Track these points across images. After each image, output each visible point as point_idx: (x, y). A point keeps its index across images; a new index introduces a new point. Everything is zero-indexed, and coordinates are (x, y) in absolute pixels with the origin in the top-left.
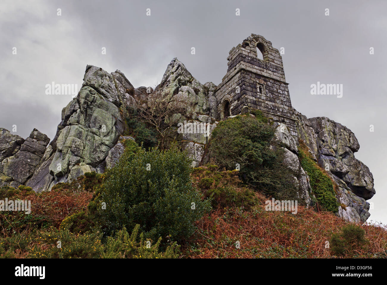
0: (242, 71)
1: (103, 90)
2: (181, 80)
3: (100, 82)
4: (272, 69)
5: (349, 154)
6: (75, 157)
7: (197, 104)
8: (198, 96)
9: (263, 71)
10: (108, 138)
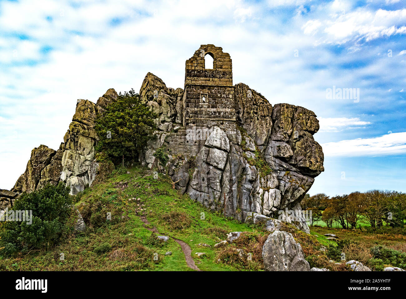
0: (187, 86)
1: (85, 121)
2: (149, 96)
3: (82, 116)
4: (218, 76)
5: (303, 138)
6: (70, 172)
7: (162, 113)
8: (162, 107)
9: (209, 80)
10: (90, 156)
